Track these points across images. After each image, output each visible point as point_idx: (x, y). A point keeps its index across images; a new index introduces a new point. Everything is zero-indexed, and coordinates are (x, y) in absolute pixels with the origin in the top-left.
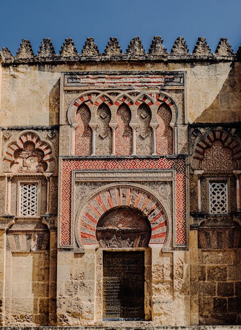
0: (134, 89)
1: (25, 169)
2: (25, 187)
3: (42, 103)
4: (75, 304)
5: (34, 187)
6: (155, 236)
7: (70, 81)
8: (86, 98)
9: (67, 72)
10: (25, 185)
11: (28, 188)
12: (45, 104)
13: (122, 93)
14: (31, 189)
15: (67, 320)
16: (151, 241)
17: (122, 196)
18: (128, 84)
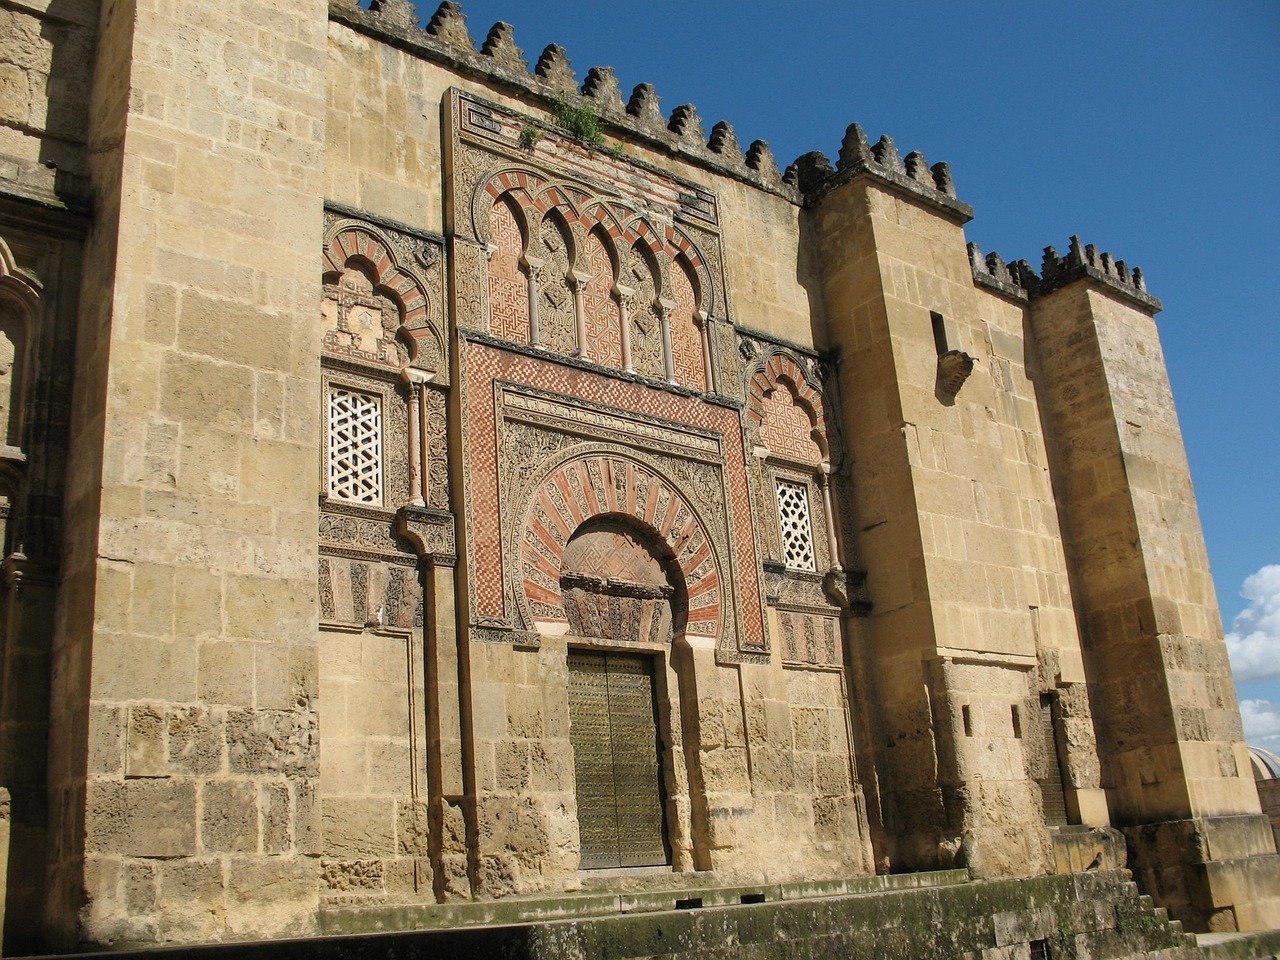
0: (620, 197)
1: (345, 340)
2: (341, 399)
3: (395, 153)
4: (528, 819)
5: (367, 406)
6: (698, 614)
7: (474, 119)
8: (514, 180)
9: (467, 94)
10: (341, 394)
11: (349, 405)
12: (403, 159)
13: (598, 198)
14: (358, 411)
15: (510, 877)
16: (690, 626)
17: (614, 483)
18: (607, 179)
